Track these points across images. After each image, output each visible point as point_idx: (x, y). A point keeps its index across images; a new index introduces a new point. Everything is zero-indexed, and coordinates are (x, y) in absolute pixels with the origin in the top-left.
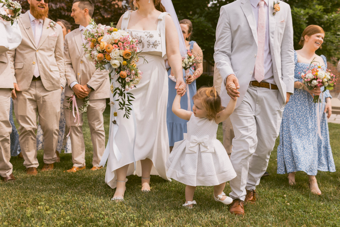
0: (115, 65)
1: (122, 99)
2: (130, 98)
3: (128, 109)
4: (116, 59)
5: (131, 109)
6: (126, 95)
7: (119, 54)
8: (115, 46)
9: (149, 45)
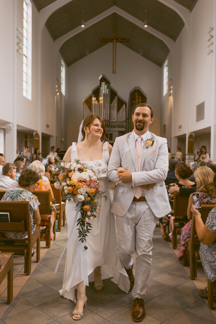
0: (80, 199)
1: (82, 228)
2: (89, 228)
3: (84, 235)
4: (82, 194)
5: (86, 235)
6: (86, 225)
7: (85, 191)
8: (84, 184)
9: (99, 172)
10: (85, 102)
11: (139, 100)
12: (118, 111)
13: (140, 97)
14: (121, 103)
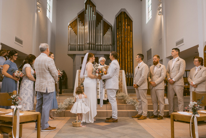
10: (70, 25)
11: (125, 23)
12: (104, 34)
13: (126, 20)
14: (107, 26)
